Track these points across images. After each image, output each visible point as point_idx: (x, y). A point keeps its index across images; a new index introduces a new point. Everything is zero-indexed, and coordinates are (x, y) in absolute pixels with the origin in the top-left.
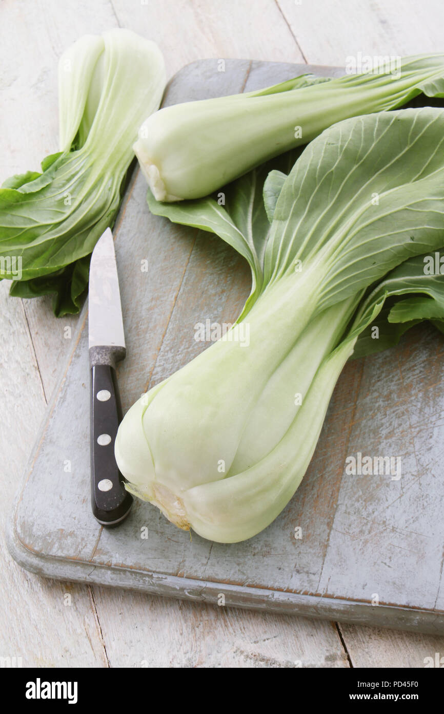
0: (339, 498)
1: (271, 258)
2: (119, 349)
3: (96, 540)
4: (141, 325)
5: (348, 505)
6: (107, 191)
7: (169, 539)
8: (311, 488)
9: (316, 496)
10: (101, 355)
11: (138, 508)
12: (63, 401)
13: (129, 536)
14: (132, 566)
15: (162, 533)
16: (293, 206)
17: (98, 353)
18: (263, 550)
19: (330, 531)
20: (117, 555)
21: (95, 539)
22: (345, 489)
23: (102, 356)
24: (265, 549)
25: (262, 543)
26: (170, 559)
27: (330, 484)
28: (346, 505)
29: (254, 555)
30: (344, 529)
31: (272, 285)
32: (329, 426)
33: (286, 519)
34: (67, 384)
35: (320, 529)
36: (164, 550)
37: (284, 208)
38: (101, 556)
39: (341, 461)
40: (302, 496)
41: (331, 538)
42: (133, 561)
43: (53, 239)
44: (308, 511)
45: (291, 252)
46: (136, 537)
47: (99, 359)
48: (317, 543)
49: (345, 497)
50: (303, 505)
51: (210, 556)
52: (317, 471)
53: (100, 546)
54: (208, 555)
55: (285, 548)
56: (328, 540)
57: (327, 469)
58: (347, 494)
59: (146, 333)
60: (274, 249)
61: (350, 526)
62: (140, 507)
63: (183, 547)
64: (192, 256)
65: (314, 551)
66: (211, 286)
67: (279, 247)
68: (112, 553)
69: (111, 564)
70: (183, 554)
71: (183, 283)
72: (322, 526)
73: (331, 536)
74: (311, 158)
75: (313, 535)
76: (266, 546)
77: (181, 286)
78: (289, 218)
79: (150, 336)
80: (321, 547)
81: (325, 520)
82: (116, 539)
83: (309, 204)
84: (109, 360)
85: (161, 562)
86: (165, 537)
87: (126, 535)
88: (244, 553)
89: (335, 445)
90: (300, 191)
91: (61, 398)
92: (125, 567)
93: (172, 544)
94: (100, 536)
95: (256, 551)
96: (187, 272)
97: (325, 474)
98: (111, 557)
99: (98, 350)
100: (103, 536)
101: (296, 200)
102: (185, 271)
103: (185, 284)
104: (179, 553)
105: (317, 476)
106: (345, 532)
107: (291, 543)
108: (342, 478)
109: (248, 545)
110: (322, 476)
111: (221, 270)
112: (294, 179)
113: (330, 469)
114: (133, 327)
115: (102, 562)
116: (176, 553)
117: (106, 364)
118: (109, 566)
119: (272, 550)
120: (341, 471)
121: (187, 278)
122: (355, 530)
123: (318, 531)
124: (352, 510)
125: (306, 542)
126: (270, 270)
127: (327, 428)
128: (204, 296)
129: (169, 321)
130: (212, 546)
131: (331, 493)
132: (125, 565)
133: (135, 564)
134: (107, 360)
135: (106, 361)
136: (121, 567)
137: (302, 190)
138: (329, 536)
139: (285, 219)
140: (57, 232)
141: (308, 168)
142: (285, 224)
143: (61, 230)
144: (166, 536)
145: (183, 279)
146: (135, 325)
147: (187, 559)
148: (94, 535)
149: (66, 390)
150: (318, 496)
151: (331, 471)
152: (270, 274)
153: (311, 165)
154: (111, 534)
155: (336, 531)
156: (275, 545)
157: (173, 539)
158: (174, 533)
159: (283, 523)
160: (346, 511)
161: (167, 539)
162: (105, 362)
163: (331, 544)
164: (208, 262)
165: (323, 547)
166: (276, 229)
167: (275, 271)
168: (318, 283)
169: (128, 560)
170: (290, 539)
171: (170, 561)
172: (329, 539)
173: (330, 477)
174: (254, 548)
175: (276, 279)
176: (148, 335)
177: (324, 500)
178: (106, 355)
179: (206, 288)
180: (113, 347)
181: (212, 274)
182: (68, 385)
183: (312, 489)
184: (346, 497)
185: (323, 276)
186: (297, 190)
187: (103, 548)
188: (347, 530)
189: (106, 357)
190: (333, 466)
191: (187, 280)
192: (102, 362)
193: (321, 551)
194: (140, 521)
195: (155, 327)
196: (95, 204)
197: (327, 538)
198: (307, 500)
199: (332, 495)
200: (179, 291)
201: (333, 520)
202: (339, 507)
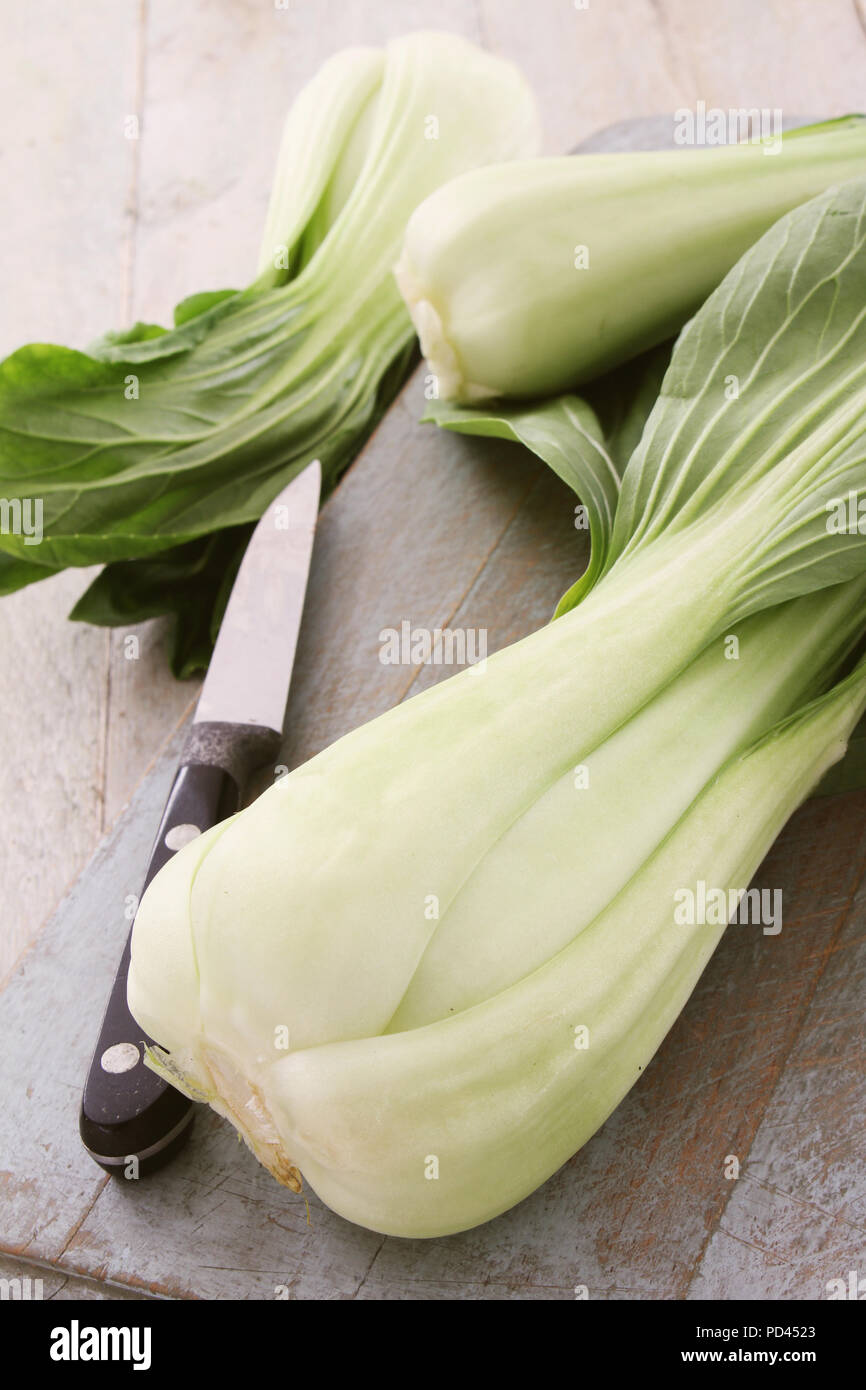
0: (756, 1145)
1: (637, 487)
2: (258, 732)
3: (84, 1205)
4: (343, 687)
5: (777, 1168)
6: (339, 386)
7: (272, 1220)
8: (683, 1112)
9: (691, 1135)
10: (206, 743)
11: (214, 1132)
12: (106, 859)
13: (169, 1205)
14: (156, 1283)
15: (258, 1202)
16: (717, 363)
17: (201, 739)
18: (515, 1270)
19: (712, 1233)
20: (127, 1252)
21: (82, 1204)
22: (777, 1121)
23: (210, 744)
24: (520, 1270)
25: (515, 1251)
26: (260, 1274)
27: (736, 1106)
28: (771, 1165)
29: (486, 1283)
30: (752, 1232)
31: (629, 557)
32: (766, 952)
33: (595, 1192)
34: (127, 816)
35: (682, 1226)
36: (251, 1249)
37: (690, 368)
38: (85, 1250)
39: (780, 1047)
40: (653, 1134)
41: (708, 1254)
42: (163, 1271)
43: (164, 476)
44: (660, 1174)
45: (691, 473)
46: (188, 1207)
47: (199, 751)
48: (667, 1265)
49: (771, 1142)
50: (652, 1156)
51: (367, 1274)
52: (709, 1069)
53: (88, 1225)
54: (362, 1273)
55: (577, 1271)
56: (699, 1259)
57: (739, 1066)
58: (777, 1135)
59: (351, 704)
60: (647, 466)
61: (770, 1223)
62: (221, 1130)
63: (302, 1244)
64: (508, 534)
65: (654, 1286)
66: (539, 603)
67: (660, 460)
68: (115, 1245)
69: (106, 1273)
70: (297, 1262)
71: (472, 594)
72: (691, 1218)
73: (710, 1247)
74: (782, 245)
75: (662, 1242)
76: (525, 1260)
77: (463, 600)
78: (702, 392)
79: (358, 713)
80: (676, 1276)
81: (704, 1203)
82: (137, 1209)
83: (762, 359)
84: (225, 756)
85: (233, 1281)
86: (263, 1215)
87: (163, 1200)
88: (461, 1276)
89: (775, 1002)
90: (739, 330)
91: (103, 850)
92: (139, 1286)
93: (274, 1234)
94: (96, 1198)
95: (494, 1273)
96: (489, 568)
97: (729, 1078)
98: (110, 1254)
99: (202, 732)
100: (104, 1198)
101: (728, 348)
102: (485, 565)
103: (477, 595)
104: (286, 1259)
105: (705, 1082)
106: (752, 1241)
107: (593, 1258)
108: (773, 1093)
109: (476, 1254)
110: (720, 1081)
111: (573, 565)
112: (729, 299)
113: (747, 1066)
114: (324, 691)
115: (84, 1266)
116: (280, 1260)
117: (213, 763)
118: (99, 1278)
119: (539, 1273)
120: (776, 1073)
121: (484, 583)
122: (781, 1237)
123: (678, 1231)
124: (782, 1181)
125: (637, 1260)
126: (631, 518)
127: (760, 958)
128: (516, 623)
129: (415, 680)
130: (380, 1249)
131: (734, 1130)
132: (140, 1279)
133: (165, 1280)
134: (219, 754)
135: (214, 756)
136: (129, 1284)
137: (746, 324)
138: (703, 1248)
139: (688, 395)
140: (178, 461)
141: (768, 271)
142: (687, 407)
143: (191, 458)
144: (266, 1212)
145: (473, 584)
146: (329, 687)
147: (305, 1278)
148: (82, 1194)
149: (121, 832)
150: (697, 1136)
151: (747, 1071)
152: (630, 530)
153: (777, 263)
154: (125, 1195)
155: (728, 1234)
156: (550, 1261)
157: (282, 1221)
158: (287, 1206)
159: (585, 1202)
160: (766, 1181)
161: (265, 1220)
162: (211, 760)
163: (706, 1271)
164: (546, 546)
165: (681, 1277)
166: (661, 418)
167: (644, 520)
168: (747, 548)
169: (149, 1267)
170: (593, 1247)
171: (259, 1279)
172: (703, 1254)
173: (741, 1089)
174: (492, 1264)
175: (643, 540)
176: (353, 710)
177: (713, 1147)
178: (220, 742)
179: (526, 606)
180: (243, 727)
181: (546, 575)
182: (130, 821)
183: (686, 1117)
184: (775, 1145)
185: (764, 532)
186: (731, 324)
187: (95, 1231)
188: (759, 1234)
189: (218, 748)
190: (754, 1058)
191: (484, 587)
192: (204, 758)
193: (673, 1288)
194: (211, 1166)
195: (377, 691)
196: (298, 411)
197: (697, 1254)
198: (664, 1143)
199: (736, 1136)
200: (458, 609)
201: (725, 1204)
202: (751, 1170)
